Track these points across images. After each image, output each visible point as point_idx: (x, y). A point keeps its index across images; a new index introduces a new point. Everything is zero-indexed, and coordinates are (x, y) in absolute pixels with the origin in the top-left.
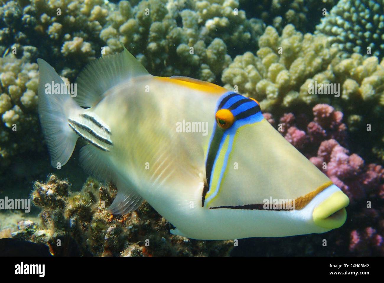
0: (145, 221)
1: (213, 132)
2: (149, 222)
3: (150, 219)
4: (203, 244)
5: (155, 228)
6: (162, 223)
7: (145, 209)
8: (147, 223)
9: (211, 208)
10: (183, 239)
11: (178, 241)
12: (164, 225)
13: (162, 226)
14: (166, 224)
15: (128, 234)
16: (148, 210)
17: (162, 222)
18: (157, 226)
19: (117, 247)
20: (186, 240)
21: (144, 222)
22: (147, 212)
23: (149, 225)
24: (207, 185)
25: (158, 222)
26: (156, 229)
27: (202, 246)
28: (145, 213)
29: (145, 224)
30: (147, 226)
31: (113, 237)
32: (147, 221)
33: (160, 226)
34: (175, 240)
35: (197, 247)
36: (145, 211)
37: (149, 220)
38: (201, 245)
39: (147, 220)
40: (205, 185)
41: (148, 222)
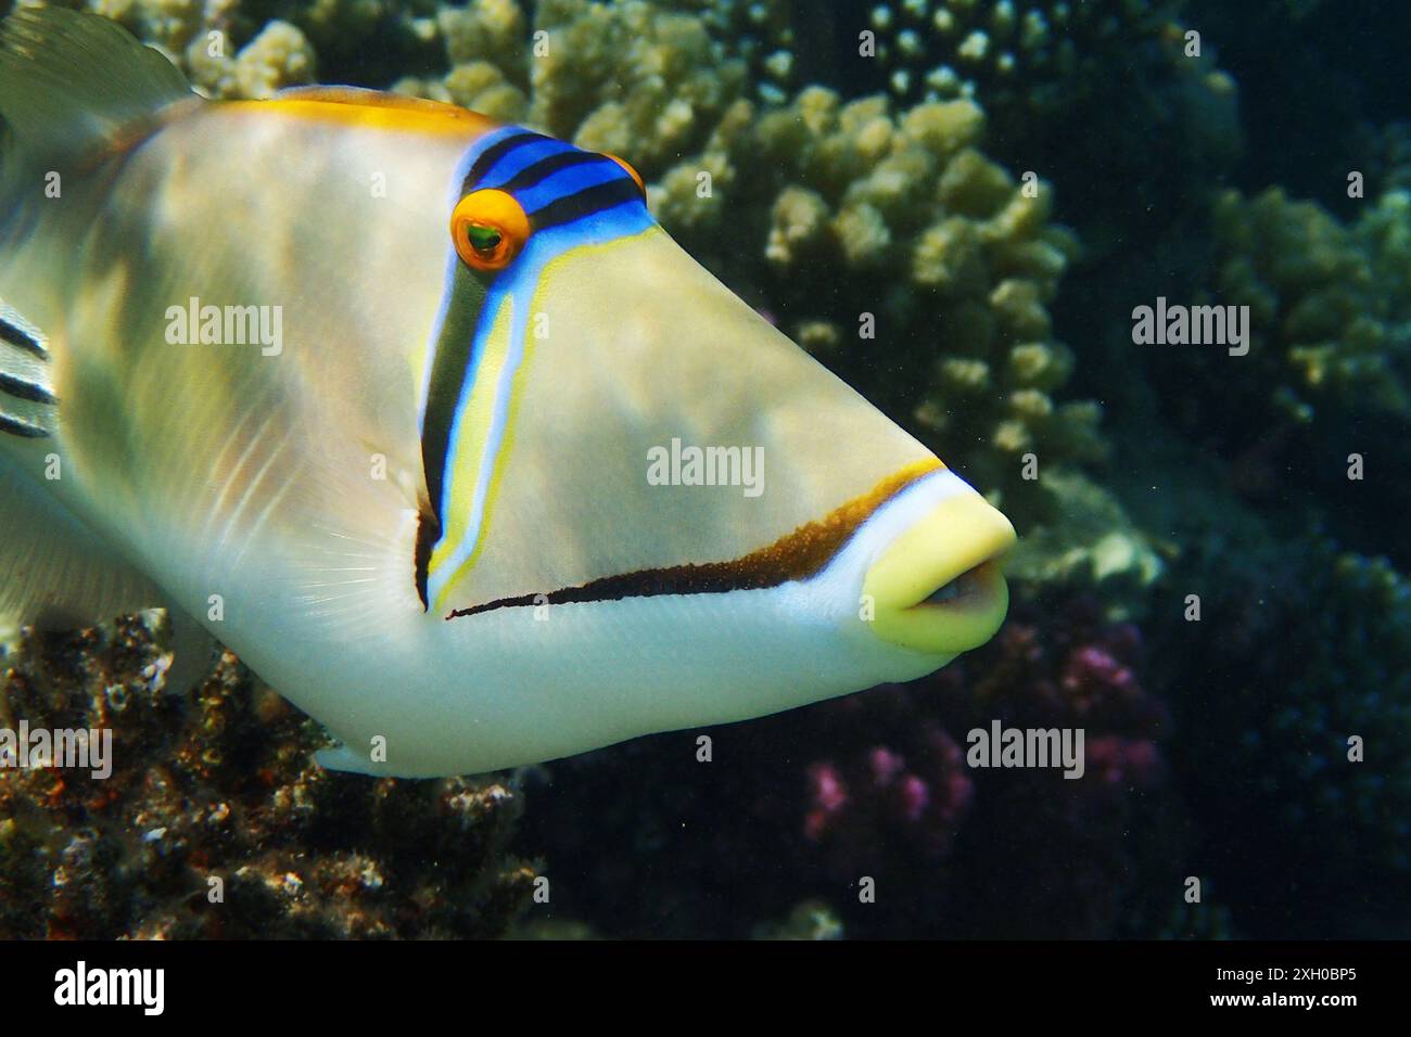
0: (212, 808)
1: (446, 289)
2: (227, 811)
3: (230, 801)
4: (437, 895)
5: (247, 836)
6: (276, 814)
7: (206, 758)
8: (217, 816)
9: (455, 614)
10: (364, 877)
11: (342, 887)
12: (285, 822)
13: (276, 827)
14: (294, 817)
15: (147, 865)
16: (216, 762)
17: (273, 809)
18: (255, 826)
19: (105, 916)
20: (373, 879)
21: (208, 813)
22: (213, 769)
23: (228, 822)
24: (431, 514)
25: (259, 810)
26: (251, 836)
27: (432, 901)
28: (205, 774)
29: (210, 819)
30: (217, 829)
31: (89, 880)
32: (217, 809)
33: (268, 825)
34: (328, 880)
35: (415, 907)
36: (207, 764)
37: (228, 806)
38: (428, 900)
39: (216, 803)
40: (421, 518)
41: (221, 811)
